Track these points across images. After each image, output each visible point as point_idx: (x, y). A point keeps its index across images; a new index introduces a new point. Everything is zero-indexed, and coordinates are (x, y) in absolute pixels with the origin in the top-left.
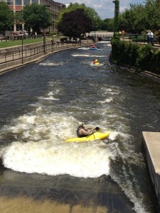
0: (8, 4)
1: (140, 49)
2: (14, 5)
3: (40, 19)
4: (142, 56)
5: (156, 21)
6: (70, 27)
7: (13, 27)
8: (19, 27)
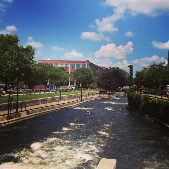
0: (66, 68)
1: (142, 99)
2: (70, 69)
3: (86, 78)
4: (143, 103)
5: (157, 79)
6: (106, 83)
7: (68, 83)
8: (72, 83)
